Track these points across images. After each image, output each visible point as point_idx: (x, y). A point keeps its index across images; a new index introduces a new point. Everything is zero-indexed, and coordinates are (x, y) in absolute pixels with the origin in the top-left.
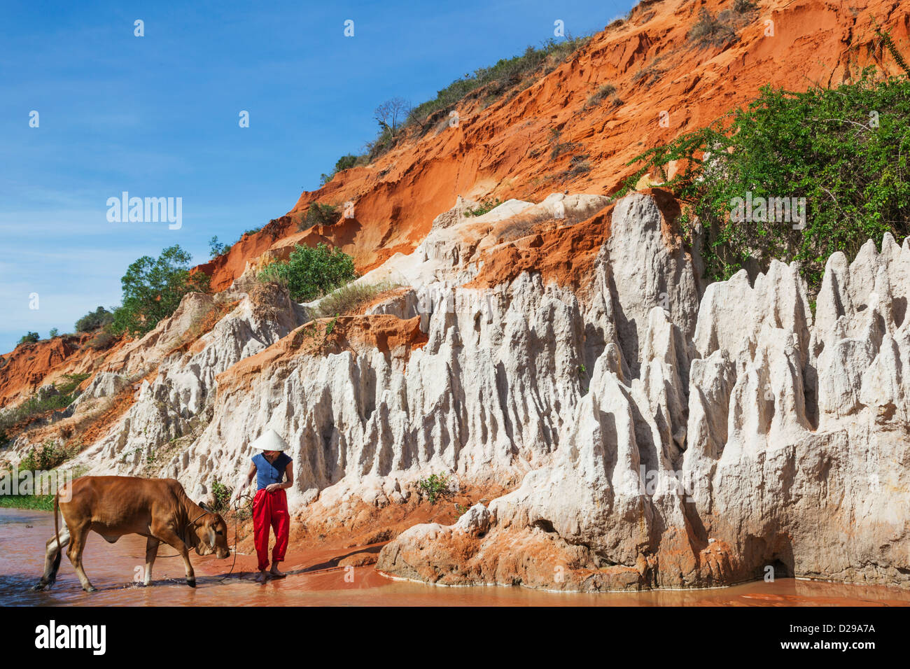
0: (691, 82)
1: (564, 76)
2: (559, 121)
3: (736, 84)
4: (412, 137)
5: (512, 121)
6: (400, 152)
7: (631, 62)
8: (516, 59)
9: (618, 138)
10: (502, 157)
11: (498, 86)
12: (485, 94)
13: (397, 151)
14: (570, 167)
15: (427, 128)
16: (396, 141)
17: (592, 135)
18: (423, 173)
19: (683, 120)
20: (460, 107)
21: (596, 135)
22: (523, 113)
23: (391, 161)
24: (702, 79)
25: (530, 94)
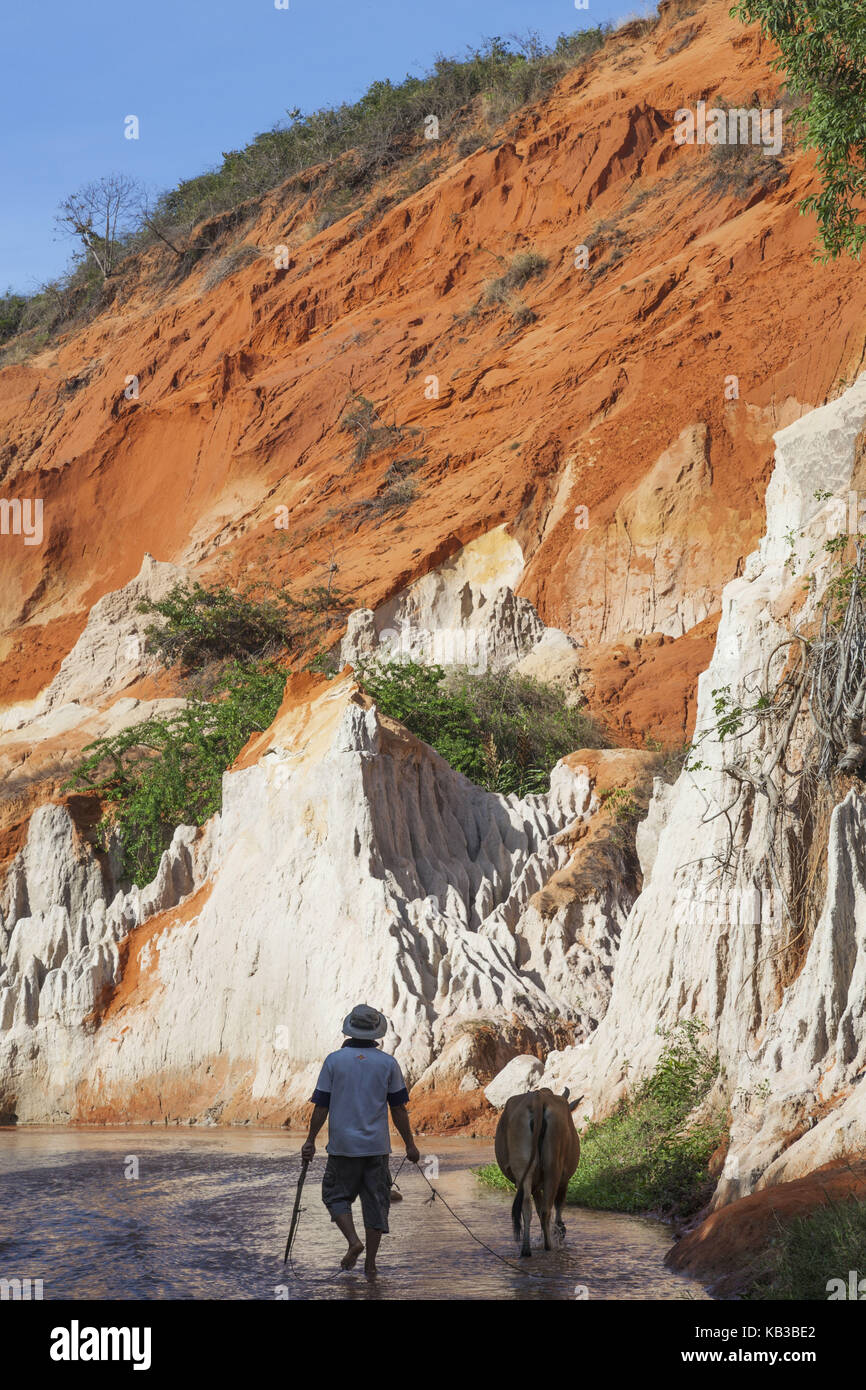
0: (655, 293)
1: (475, 188)
2: (422, 335)
3: (727, 311)
4: (155, 280)
5: (356, 294)
6: (120, 322)
7: (602, 184)
8: (413, 84)
9: (491, 419)
10: (283, 428)
11: (359, 165)
12: (329, 184)
13: (113, 320)
14: (382, 486)
15: (190, 260)
16: (113, 289)
17: (448, 405)
18: (124, 445)
19: (607, 394)
20: (269, 213)
21: (457, 405)
22: (381, 276)
23: (97, 350)
24: (682, 285)
25: (408, 220)
